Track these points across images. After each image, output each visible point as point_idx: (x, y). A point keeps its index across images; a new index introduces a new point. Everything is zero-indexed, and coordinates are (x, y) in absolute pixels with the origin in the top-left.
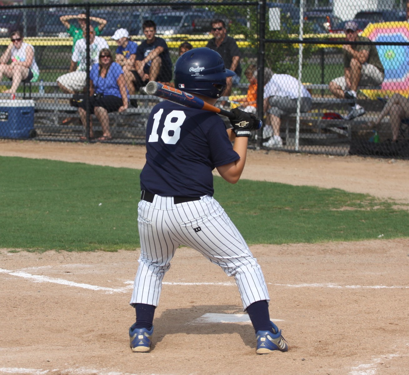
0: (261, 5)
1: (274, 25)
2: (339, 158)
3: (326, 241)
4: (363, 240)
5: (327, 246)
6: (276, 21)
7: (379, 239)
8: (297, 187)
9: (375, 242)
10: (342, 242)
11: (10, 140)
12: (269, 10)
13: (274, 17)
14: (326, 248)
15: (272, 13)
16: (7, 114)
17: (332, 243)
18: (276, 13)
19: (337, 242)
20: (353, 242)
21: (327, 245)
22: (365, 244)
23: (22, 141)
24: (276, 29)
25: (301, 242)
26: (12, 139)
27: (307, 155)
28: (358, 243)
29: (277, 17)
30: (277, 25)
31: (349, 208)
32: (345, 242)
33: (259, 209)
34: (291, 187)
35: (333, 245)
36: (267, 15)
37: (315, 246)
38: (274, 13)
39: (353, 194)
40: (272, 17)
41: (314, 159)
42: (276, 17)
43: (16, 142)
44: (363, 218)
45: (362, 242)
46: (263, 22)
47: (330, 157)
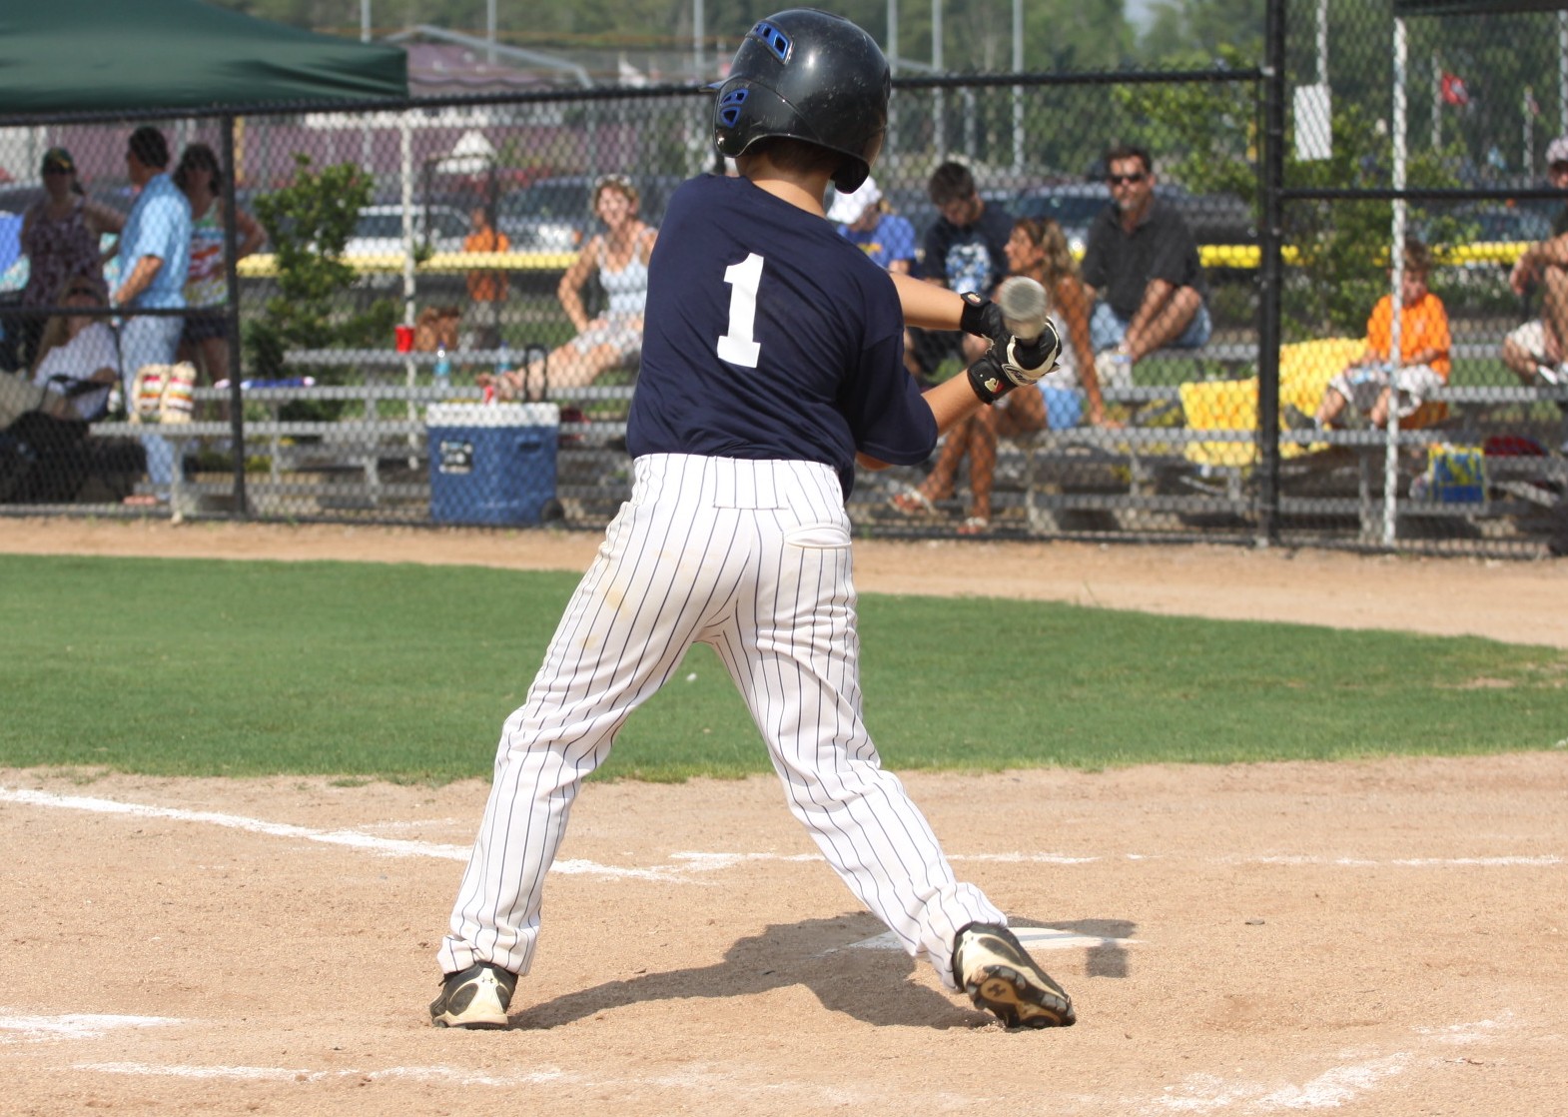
0: (1268, 78)
1: (1310, 140)
2: (1517, 567)
3: (1375, 753)
4: (1499, 753)
5: (1378, 770)
6: (1316, 129)
7: (1556, 749)
8: (1347, 634)
9: (1539, 759)
10: (1430, 758)
11: (475, 531)
12: (1293, 92)
13: (1310, 117)
14: (1373, 775)
15: (1305, 103)
16: (468, 449)
17: (1395, 761)
18: (1316, 104)
19: (1412, 758)
20: (1464, 759)
21: (1379, 766)
22: (1504, 762)
23: (513, 532)
24: (1316, 155)
25: (1297, 756)
26: (481, 526)
27: (1418, 559)
28: (1482, 760)
29: (1321, 115)
30: (1321, 140)
31: (1492, 683)
32: (1439, 759)
33: (1200, 685)
34: (1326, 632)
35: (1399, 765)
36: (1289, 112)
37: (1342, 770)
38: (1311, 103)
39: (1519, 647)
40: (1305, 116)
41: (1434, 570)
42: (1316, 116)
43: (493, 534)
44: (1529, 704)
45: (1495, 758)
46: (1275, 132)
47: (1490, 564)
